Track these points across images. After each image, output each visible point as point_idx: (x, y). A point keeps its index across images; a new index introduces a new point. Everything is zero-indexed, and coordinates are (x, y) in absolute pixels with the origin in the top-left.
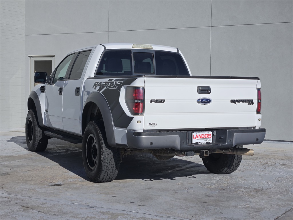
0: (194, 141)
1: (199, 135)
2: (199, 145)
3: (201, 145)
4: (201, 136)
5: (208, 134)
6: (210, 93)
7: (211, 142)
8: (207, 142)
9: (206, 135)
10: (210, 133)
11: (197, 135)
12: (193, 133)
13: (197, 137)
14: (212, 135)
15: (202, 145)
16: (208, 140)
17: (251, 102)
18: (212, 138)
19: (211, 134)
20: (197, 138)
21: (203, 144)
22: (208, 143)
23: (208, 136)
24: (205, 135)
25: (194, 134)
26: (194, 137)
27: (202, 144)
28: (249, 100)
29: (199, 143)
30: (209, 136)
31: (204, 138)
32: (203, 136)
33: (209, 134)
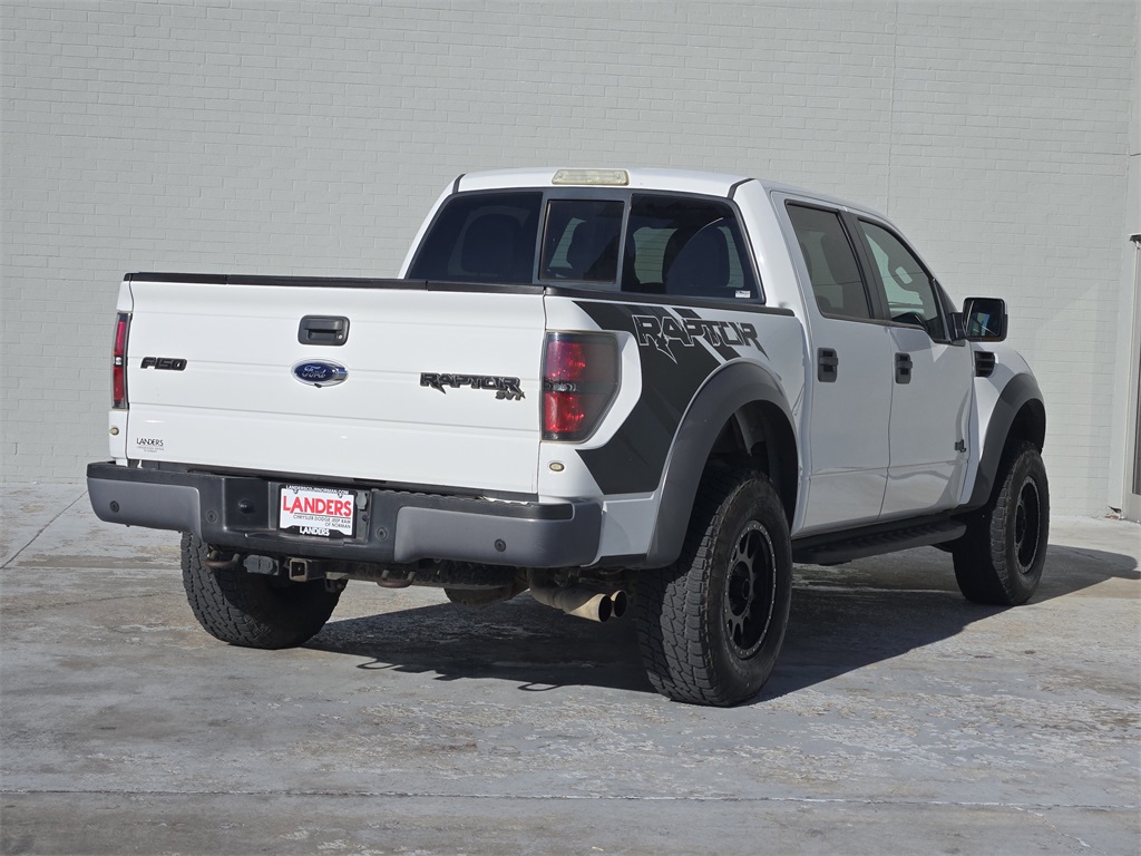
0: (287, 520)
1: (306, 499)
2: (301, 538)
3: (308, 538)
4: (313, 506)
5: (340, 502)
6: (342, 343)
7: (348, 531)
8: (330, 531)
9: (333, 505)
10: (348, 498)
11: (297, 500)
12: (283, 490)
13: (300, 506)
14: (351, 507)
15: (314, 539)
16: (340, 522)
17: (508, 388)
18: (351, 516)
19: (349, 503)
20: (297, 510)
21: (317, 536)
22: (335, 535)
23: (338, 510)
24: (329, 501)
25: (289, 494)
26: (287, 506)
27: (311, 535)
28: (497, 379)
29: (303, 528)
30: (344, 510)
31: (325, 513)
32: (321, 506)
33: (343, 500)
